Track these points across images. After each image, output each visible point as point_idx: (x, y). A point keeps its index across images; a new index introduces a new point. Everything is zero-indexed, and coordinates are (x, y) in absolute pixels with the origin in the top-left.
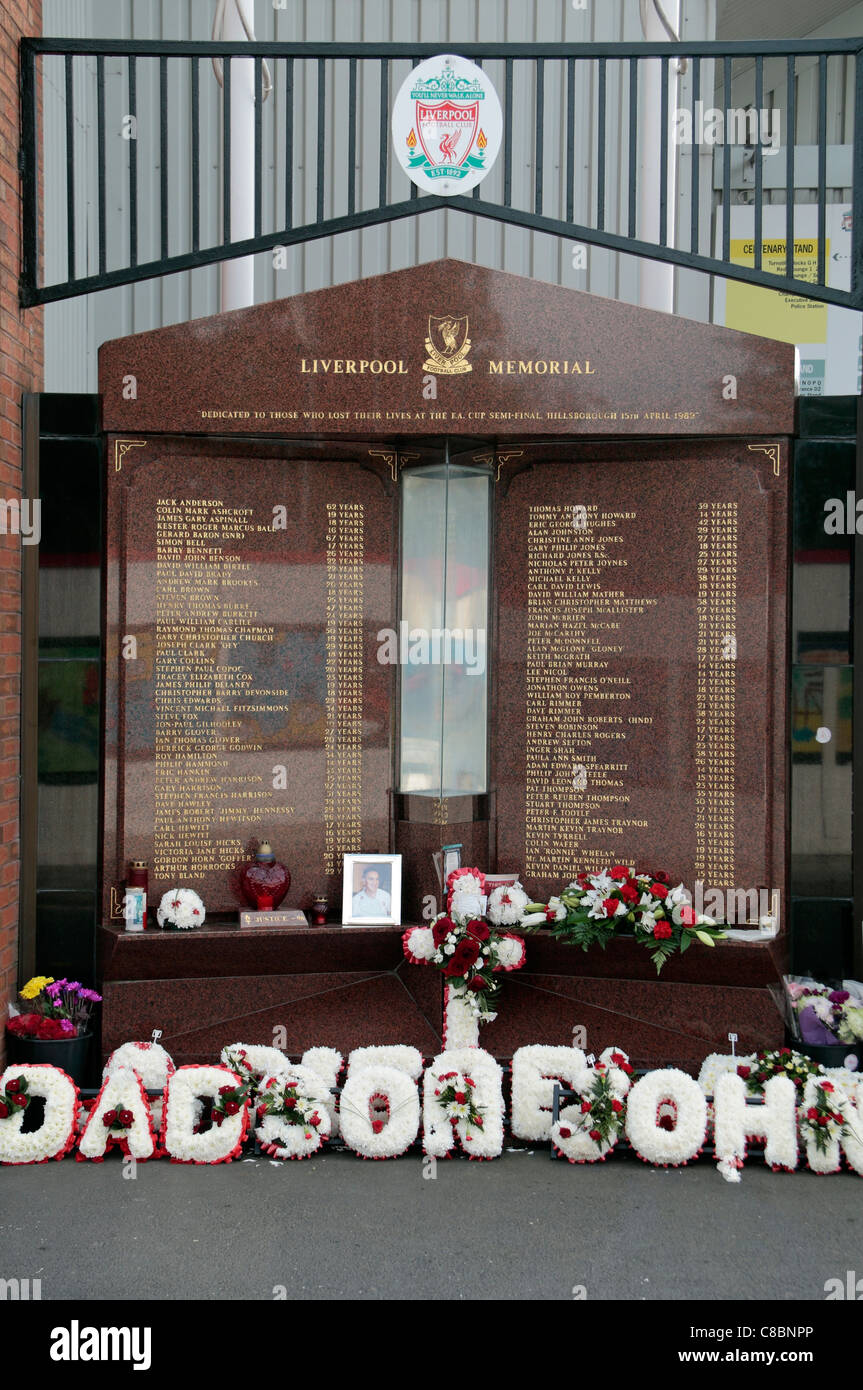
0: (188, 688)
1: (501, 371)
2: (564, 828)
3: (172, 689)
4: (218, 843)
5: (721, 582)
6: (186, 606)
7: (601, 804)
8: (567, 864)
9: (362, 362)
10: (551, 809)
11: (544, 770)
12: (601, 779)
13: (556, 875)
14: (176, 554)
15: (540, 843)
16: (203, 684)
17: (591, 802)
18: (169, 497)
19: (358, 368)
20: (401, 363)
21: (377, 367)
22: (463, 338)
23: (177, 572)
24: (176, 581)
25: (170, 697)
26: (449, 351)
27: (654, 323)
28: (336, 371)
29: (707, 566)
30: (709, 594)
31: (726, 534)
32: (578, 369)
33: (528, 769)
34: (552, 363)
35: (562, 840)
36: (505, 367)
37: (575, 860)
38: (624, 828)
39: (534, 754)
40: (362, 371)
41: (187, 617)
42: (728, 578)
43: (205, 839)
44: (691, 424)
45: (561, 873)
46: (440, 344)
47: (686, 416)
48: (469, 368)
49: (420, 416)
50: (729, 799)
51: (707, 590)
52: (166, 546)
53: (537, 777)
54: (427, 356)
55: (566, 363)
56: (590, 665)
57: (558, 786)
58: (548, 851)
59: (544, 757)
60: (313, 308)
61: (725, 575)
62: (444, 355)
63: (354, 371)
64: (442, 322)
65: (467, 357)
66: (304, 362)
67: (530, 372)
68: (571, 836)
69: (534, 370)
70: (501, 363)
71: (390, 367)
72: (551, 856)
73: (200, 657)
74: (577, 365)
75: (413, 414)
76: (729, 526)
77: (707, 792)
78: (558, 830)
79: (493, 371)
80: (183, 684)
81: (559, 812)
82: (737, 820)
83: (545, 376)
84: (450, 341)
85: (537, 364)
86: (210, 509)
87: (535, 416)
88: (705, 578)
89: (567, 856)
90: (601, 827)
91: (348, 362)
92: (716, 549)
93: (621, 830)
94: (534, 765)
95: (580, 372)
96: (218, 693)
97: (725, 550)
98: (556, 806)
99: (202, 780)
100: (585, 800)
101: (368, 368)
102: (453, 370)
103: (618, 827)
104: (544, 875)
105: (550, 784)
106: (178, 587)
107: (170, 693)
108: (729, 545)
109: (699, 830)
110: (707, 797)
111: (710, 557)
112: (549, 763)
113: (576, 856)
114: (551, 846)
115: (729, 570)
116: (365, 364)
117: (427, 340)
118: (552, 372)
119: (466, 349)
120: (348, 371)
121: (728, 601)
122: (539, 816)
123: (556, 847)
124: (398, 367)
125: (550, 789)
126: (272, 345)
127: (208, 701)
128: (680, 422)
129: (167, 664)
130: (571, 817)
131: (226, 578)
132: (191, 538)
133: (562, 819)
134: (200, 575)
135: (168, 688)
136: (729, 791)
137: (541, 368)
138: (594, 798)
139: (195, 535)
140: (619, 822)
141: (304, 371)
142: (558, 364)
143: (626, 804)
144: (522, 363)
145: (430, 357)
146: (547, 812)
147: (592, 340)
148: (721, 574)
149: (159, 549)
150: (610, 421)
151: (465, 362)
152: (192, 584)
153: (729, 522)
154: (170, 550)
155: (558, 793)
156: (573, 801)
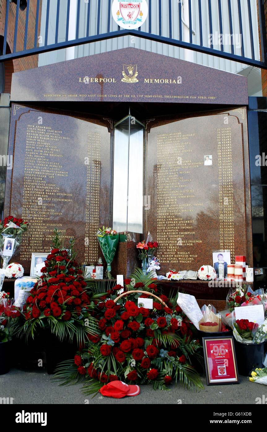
0: (36, 191)
1: (148, 82)
2: (171, 245)
3: (30, 191)
4: (45, 248)
5: (226, 155)
6: (36, 162)
7: (184, 235)
8: (172, 257)
9: (100, 79)
10: (166, 238)
11: (163, 224)
12: (184, 226)
13: (168, 262)
14: (33, 144)
15: (162, 250)
16: (41, 190)
17: (181, 234)
18: (32, 124)
19: (99, 80)
20: (114, 79)
21: (105, 80)
22: (135, 72)
23: (33, 150)
24: (33, 153)
25: (29, 193)
26: (130, 75)
27: (200, 68)
28: (91, 81)
29: (220, 150)
30: (222, 159)
31: (227, 138)
32: (175, 82)
33: (158, 224)
34: (166, 80)
35: (170, 249)
36: (150, 81)
37: (175, 256)
38: (193, 243)
39: (160, 219)
40: (100, 82)
41: (36, 166)
42: (229, 153)
43: (40, 246)
44: (214, 101)
45: (170, 261)
46: (127, 73)
47: (212, 98)
48: (137, 81)
49: (120, 96)
50: (232, 231)
51: (221, 158)
52: (30, 141)
53: (161, 227)
54: (123, 77)
55: (171, 80)
56: (180, 186)
57: (168, 229)
58: (165, 253)
59: (164, 219)
60: (84, 62)
61: (227, 152)
62: (129, 77)
63: (98, 82)
64: (128, 66)
65: (137, 78)
66: (80, 79)
67: (158, 82)
68: (173, 247)
69: (160, 82)
70: (148, 80)
71: (110, 80)
72: (166, 255)
73: (40, 180)
74: (174, 81)
75: (118, 95)
76: (228, 135)
77: (223, 229)
78: (169, 246)
79: (146, 82)
80: (34, 189)
81: (169, 239)
82: (235, 238)
83: (163, 84)
84: (131, 72)
85: (161, 80)
86: (46, 130)
87: (160, 96)
88: (220, 154)
89: (172, 255)
90: (184, 243)
91: (96, 79)
92: (224, 144)
93: (192, 244)
94: (160, 223)
95: (175, 83)
96: (47, 193)
97: (227, 144)
98: (168, 237)
99: (40, 224)
100: (178, 234)
101: (103, 81)
102: (132, 81)
103: (191, 243)
104: (164, 262)
105: (166, 229)
106: (33, 155)
107: (28, 192)
108: (228, 142)
109: (221, 243)
110: (223, 231)
111: (222, 147)
112: (165, 222)
113: (175, 254)
114: (166, 251)
115: (229, 150)
116: (101, 79)
117: (123, 72)
118: (166, 83)
119: (136, 75)
120: (95, 81)
121: (229, 161)
122: (162, 240)
123: (168, 252)
124: (113, 80)
125: (166, 231)
126: (69, 73)
127: (43, 196)
128: (211, 100)
129: (28, 182)
130: (173, 240)
131: (51, 154)
132: (39, 139)
133: (170, 241)
134: (42, 151)
135: (28, 190)
136: (232, 228)
137: (162, 81)
138: (182, 233)
139: (41, 138)
140: (191, 241)
141: (80, 81)
142: (168, 80)
143: (194, 235)
144: (155, 80)
145: (124, 77)
146: (165, 239)
147: (179, 73)
148: (226, 152)
149: (27, 142)
150: (186, 99)
151: (136, 79)
152: (39, 155)
153: (228, 134)
154: (31, 142)
155: (169, 232)
156: (174, 235)
